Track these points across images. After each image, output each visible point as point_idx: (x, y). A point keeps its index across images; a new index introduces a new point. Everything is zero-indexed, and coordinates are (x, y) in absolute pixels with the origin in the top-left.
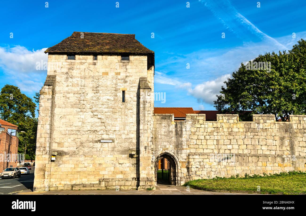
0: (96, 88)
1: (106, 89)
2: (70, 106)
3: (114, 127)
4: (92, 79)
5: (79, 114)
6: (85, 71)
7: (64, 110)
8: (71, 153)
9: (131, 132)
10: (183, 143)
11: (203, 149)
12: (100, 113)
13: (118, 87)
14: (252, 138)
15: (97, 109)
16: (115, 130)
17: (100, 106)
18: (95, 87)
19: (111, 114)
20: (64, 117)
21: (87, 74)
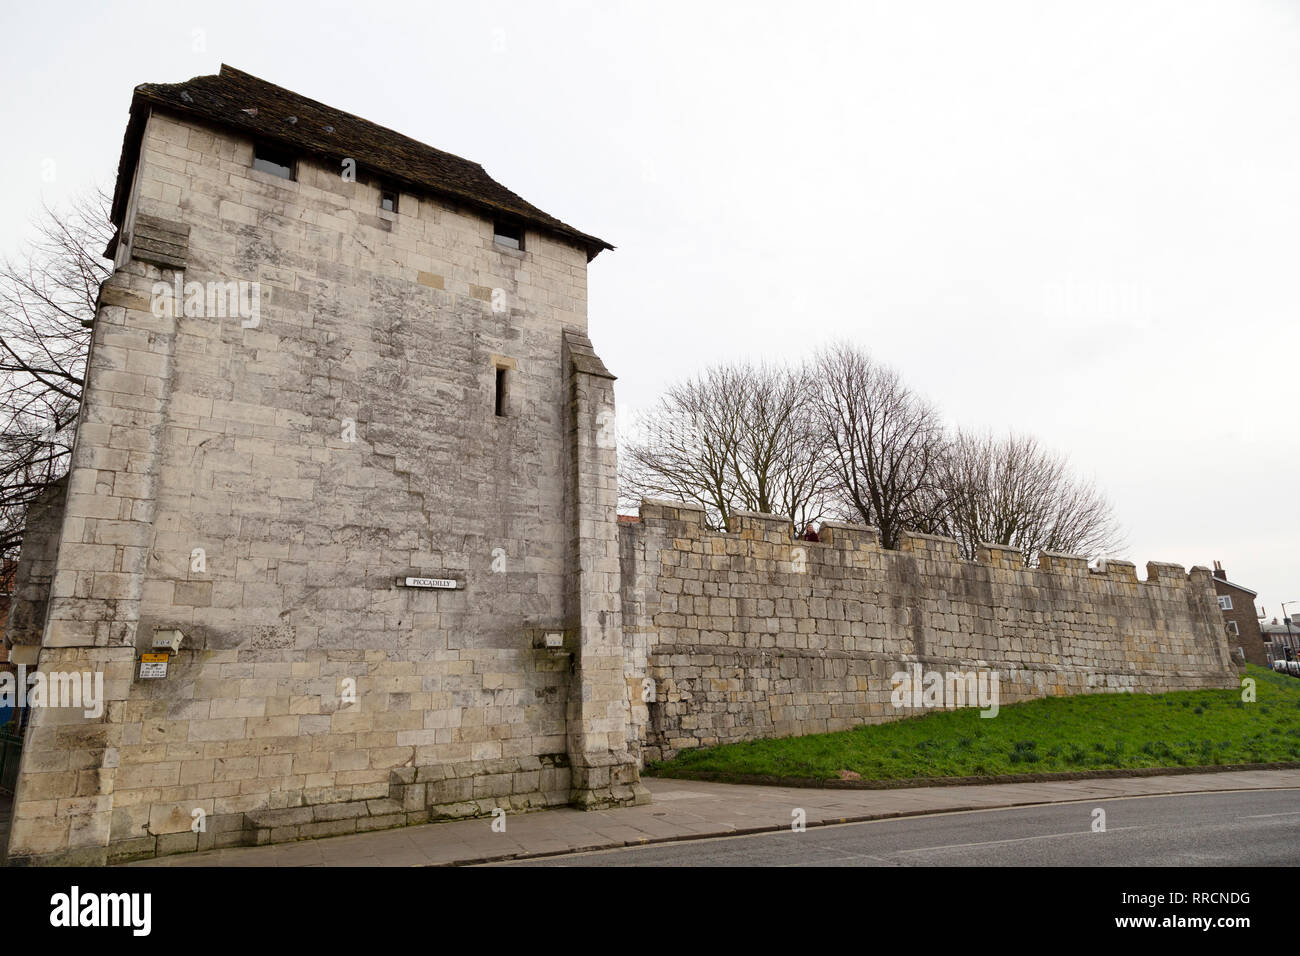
0: (390, 331)
1: (434, 347)
2: (260, 395)
3: (463, 521)
4: (372, 290)
5: (306, 439)
6: (339, 244)
7: (221, 409)
8: (248, 641)
9: (533, 546)
10: (636, 605)
12: (404, 450)
13: (482, 349)
14: (828, 599)
15: (393, 428)
16: (466, 536)
17: (407, 417)
18: (387, 327)
19: (454, 461)
20: (222, 447)
21: (349, 261)
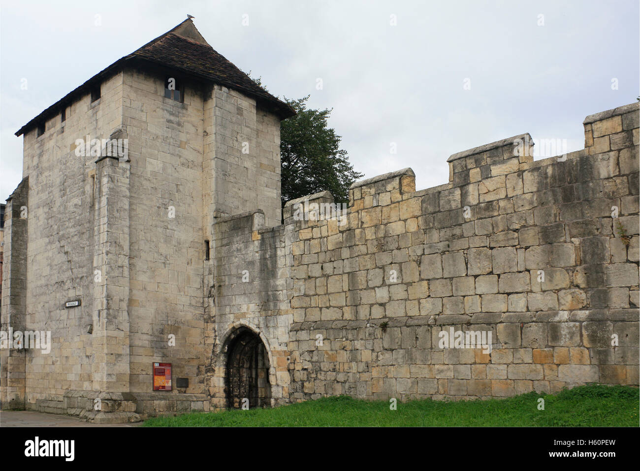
10: (278, 293)
11: (321, 309)
14: (444, 253)
